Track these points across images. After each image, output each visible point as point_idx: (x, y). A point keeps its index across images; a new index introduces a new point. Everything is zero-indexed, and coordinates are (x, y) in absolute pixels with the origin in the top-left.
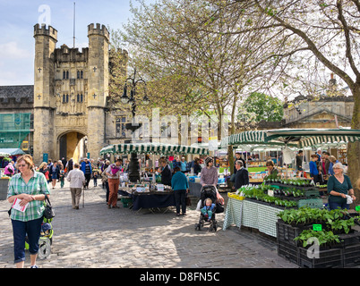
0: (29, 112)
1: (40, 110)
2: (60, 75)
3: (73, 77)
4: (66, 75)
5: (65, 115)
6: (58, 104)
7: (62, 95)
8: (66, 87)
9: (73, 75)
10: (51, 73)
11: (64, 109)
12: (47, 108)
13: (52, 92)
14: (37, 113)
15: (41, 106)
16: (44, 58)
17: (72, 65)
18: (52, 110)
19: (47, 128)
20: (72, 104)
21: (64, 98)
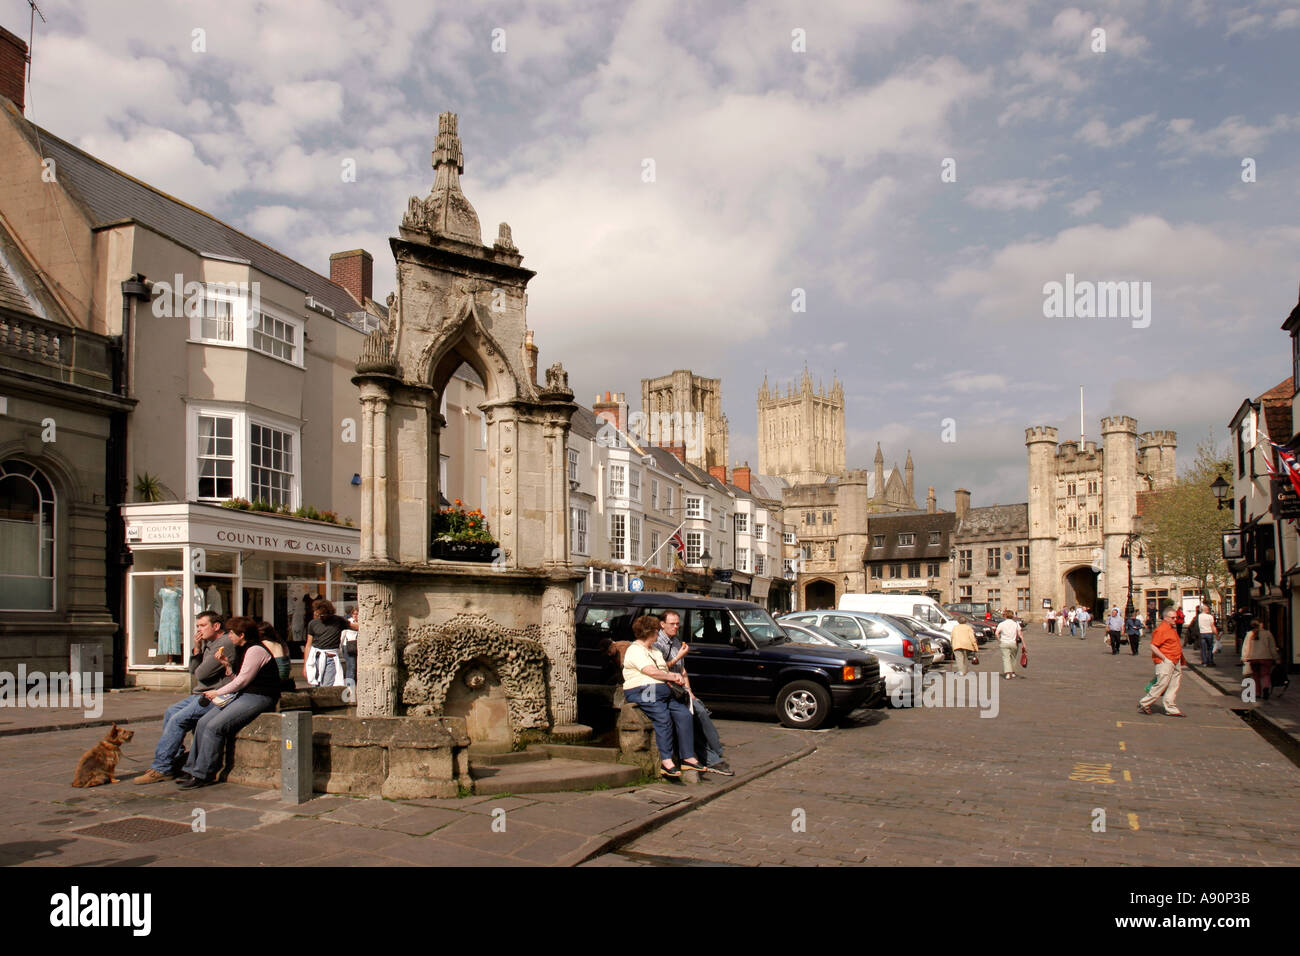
0: (1024, 543)
1: (1038, 541)
2: (1063, 492)
3: (1082, 493)
4: (1072, 489)
5: (1071, 546)
6: (1063, 531)
7: (1067, 518)
8: (1072, 507)
9: (1082, 489)
10: (1051, 491)
11: (1070, 538)
12: (1046, 539)
13: (1052, 516)
14: (1034, 546)
15: (1038, 536)
16: (1041, 473)
17: (1081, 476)
18: (1054, 539)
19: (1048, 565)
20: (1083, 530)
21: (1070, 522)
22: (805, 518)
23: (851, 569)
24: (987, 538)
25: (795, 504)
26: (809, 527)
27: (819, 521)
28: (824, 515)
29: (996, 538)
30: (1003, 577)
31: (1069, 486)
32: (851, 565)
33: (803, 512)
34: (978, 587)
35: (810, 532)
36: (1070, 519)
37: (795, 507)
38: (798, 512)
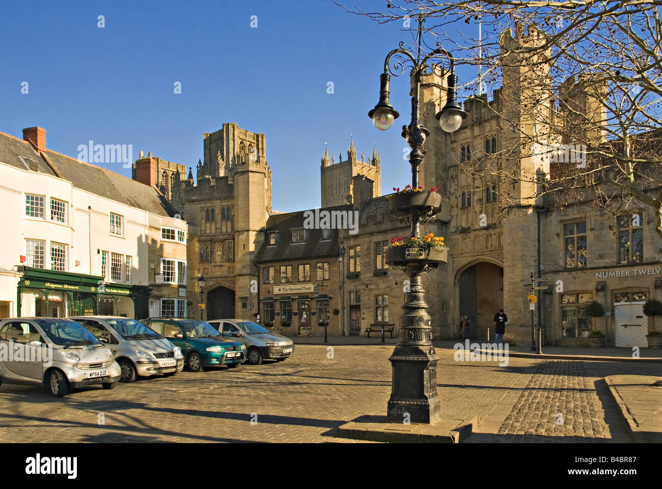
2: (455, 157)
3: (479, 155)
4: (466, 152)
5: (465, 230)
6: (454, 213)
7: (460, 193)
9: (478, 151)
10: (440, 156)
11: (463, 221)
17: (477, 131)
18: (443, 224)
20: (478, 208)
21: (463, 200)
22: (204, 213)
23: (244, 271)
24: (374, 228)
25: (194, 198)
26: (208, 225)
27: (218, 217)
28: (223, 209)
29: (384, 227)
30: (391, 278)
31: (463, 149)
32: (243, 267)
33: (202, 209)
34: (367, 291)
35: (210, 229)
36: (464, 194)
37: (193, 201)
38: (197, 207)
